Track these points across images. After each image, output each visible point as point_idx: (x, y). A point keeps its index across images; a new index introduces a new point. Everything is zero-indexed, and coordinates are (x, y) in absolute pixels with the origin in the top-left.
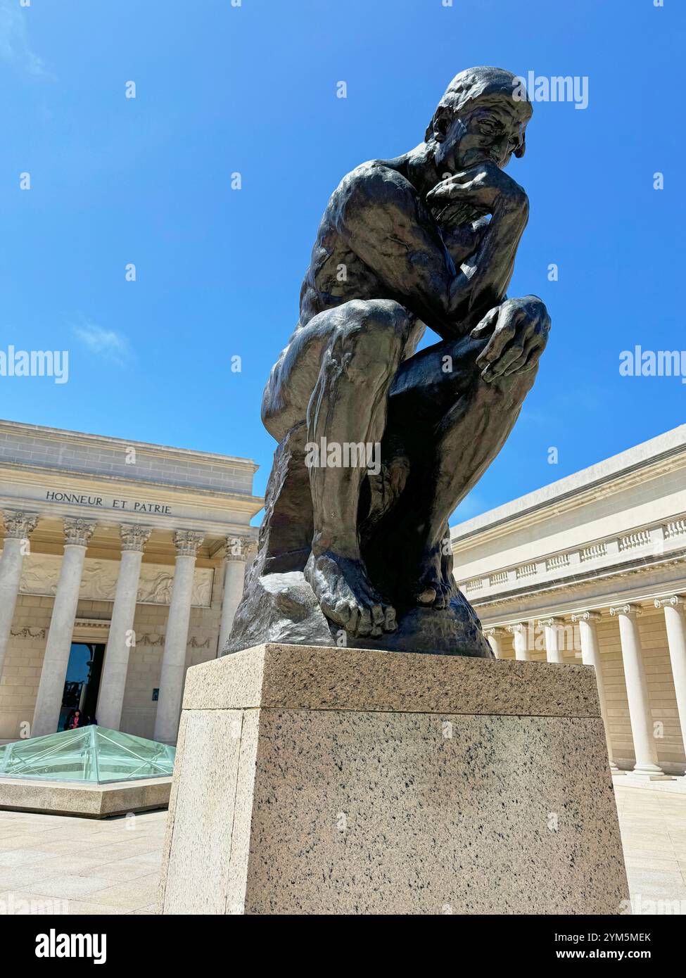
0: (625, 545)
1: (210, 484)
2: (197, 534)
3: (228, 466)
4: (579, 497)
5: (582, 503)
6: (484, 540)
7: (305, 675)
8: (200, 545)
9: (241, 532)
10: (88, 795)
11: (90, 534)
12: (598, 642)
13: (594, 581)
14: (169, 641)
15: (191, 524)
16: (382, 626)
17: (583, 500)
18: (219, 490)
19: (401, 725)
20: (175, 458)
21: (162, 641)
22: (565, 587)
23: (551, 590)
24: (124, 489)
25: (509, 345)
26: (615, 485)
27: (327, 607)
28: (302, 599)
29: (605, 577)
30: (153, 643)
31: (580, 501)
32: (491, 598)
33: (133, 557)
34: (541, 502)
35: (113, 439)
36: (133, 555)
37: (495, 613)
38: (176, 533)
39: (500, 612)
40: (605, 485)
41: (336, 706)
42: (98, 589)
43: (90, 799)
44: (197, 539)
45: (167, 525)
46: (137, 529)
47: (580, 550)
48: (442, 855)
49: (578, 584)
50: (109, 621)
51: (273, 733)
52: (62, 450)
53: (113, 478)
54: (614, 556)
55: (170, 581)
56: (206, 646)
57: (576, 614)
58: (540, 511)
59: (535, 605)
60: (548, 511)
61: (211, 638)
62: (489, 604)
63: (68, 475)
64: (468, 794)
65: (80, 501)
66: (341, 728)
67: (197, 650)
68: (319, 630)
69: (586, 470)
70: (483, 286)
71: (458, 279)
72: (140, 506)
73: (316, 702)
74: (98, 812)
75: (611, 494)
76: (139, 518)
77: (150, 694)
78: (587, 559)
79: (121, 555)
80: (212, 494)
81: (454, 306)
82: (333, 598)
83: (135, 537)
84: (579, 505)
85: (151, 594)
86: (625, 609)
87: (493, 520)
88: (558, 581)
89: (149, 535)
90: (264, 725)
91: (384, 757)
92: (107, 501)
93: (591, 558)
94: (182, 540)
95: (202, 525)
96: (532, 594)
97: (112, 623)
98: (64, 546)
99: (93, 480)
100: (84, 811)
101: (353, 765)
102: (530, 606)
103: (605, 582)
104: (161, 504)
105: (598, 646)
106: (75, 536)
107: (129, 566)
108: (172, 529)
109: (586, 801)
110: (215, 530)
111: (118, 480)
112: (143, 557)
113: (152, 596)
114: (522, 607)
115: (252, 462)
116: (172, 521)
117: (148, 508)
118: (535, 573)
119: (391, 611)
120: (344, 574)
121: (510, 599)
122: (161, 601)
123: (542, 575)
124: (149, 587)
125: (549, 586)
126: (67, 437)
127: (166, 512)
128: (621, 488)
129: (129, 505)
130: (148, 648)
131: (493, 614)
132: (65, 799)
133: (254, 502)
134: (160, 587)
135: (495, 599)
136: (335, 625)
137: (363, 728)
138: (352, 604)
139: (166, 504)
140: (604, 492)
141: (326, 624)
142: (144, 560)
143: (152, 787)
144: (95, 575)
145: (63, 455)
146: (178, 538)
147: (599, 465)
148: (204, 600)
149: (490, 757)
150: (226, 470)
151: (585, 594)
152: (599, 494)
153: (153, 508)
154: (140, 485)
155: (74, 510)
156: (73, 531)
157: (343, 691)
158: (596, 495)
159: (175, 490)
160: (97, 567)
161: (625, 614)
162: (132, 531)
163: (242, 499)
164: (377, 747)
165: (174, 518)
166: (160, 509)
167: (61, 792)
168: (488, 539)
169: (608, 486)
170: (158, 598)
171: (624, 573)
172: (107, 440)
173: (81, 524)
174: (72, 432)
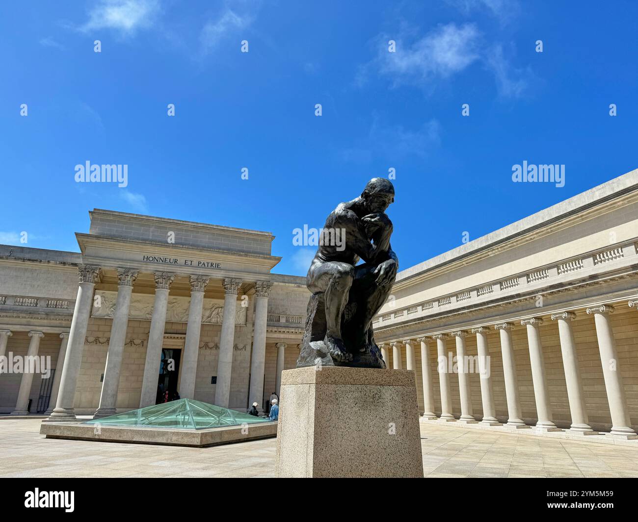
0: (504, 286)
1: (244, 249)
2: (237, 281)
3: (255, 237)
4: (479, 255)
5: (481, 258)
6: (419, 281)
7: (327, 374)
8: (239, 287)
9: (265, 279)
10: (193, 435)
11: (171, 281)
12: (488, 345)
13: (485, 308)
14: (222, 346)
15: (234, 274)
16: (348, 359)
17: (481, 256)
18: (250, 252)
19: (353, 388)
20: (223, 233)
21: (217, 347)
22: (467, 312)
23: (459, 314)
24: (192, 253)
25: (384, 278)
26: (501, 247)
27: (332, 354)
28: (324, 351)
29: (492, 306)
30: (211, 348)
31: (479, 257)
32: (422, 318)
33: (198, 296)
34: (455, 257)
35: (183, 221)
36: (198, 294)
37: (425, 328)
38: (224, 280)
39: (428, 327)
40: (494, 247)
41: (335, 383)
42: (175, 315)
43: (194, 437)
44: (237, 284)
45: (218, 275)
46: (200, 278)
47: (478, 289)
48: (365, 423)
49: (476, 310)
50: (185, 335)
51: (319, 390)
52: (152, 229)
53: (184, 246)
54: (497, 293)
55: (220, 309)
56: (244, 350)
57: (474, 329)
58: (454, 263)
59: (449, 323)
60: (460, 263)
61: (247, 345)
62: (422, 322)
63: (156, 245)
64: (373, 407)
65: (164, 261)
66: (337, 389)
67: (239, 352)
68: (329, 361)
69: (483, 237)
70: (379, 251)
71: (371, 249)
72: (202, 264)
73: (330, 382)
74: (199, 444)
75: (498, 253)
76: (201, 271)
77: (210, 380)
78: (482, 294)
79: (191, 294)
80: (246, 256)
81: (370, 257)
82: (334, 351)
83: (199, 283)
84: (478, 259)
85: (208, 317)
86: (504, 326)
87: (425, 268)
88: (464, 308)
89: (207, 282)
90: (316, 388)
91: (349, 397)
92: (181, 261)
93: (484, 294)
94: (228, 284)
95: (240, 275)
96: (448, 316)
97: (187, 336)
98: (156, 290)
99: (172, 248)
100: (191, 444)
101: (341, 399)
102: (447, 323)
103: (492, 309)
104: (214, 262)
105: (488, 348)
106: (162, 283)
107: (196, 301)
108: (222, 278)
109: (409, 410)
110: (248, 278)
111: (188, 248)
112: (204, 295)
113: (209, 319)
114: (442, 324)
115: (270, 234)
116: (222, 273)
117: (206, 265)
118: (450, 303)
119: (351, 355)
120: (337, 344)
121: (434, 319)
122: (215, 322)
123: (454, 304)
124: (207, 313)
125: (458, 312)
126: (154, 221)
127: (218, 267)
128: (504, 249)
129: (195, 263)
130: (208, 351)
131: (424, 328)
132: (180, 437)
133: (273, 260)
134: (214, 313)
135: (425, 319)
136: (335, 360)
137: (343, 389)
138: (339, 353)
139: (218, 262)
140: (494, 252)
141: (332, 359)
142: (205, 297)
143: (226, 431)
144: (173, 307)
145: (152, 232)
146: (226, 283)
147: (491, 234)
148: (242, 321)
149: (380, 397)
150: (254, 240)
151: (480, 316)
152: (491, 253)
153: (210, 265)
154: (201, 250)
155: (161, 268)
156: (161, 280)
157: (337, 379)
158: (489, 253)
159: (223, 253)
160: (175, 301)
161: (503, 329)
162: (197, 279)
163: (265, 258)
164: (347, 394)
165: (222, 271)
166: (214, 266)
167: (177, 434)
168: (422, 280)
169: (496, 248)
170: (213, 320)
171: (503, 304)
172: (179, 222)
173: (165, 276)
174: (157, 218)
